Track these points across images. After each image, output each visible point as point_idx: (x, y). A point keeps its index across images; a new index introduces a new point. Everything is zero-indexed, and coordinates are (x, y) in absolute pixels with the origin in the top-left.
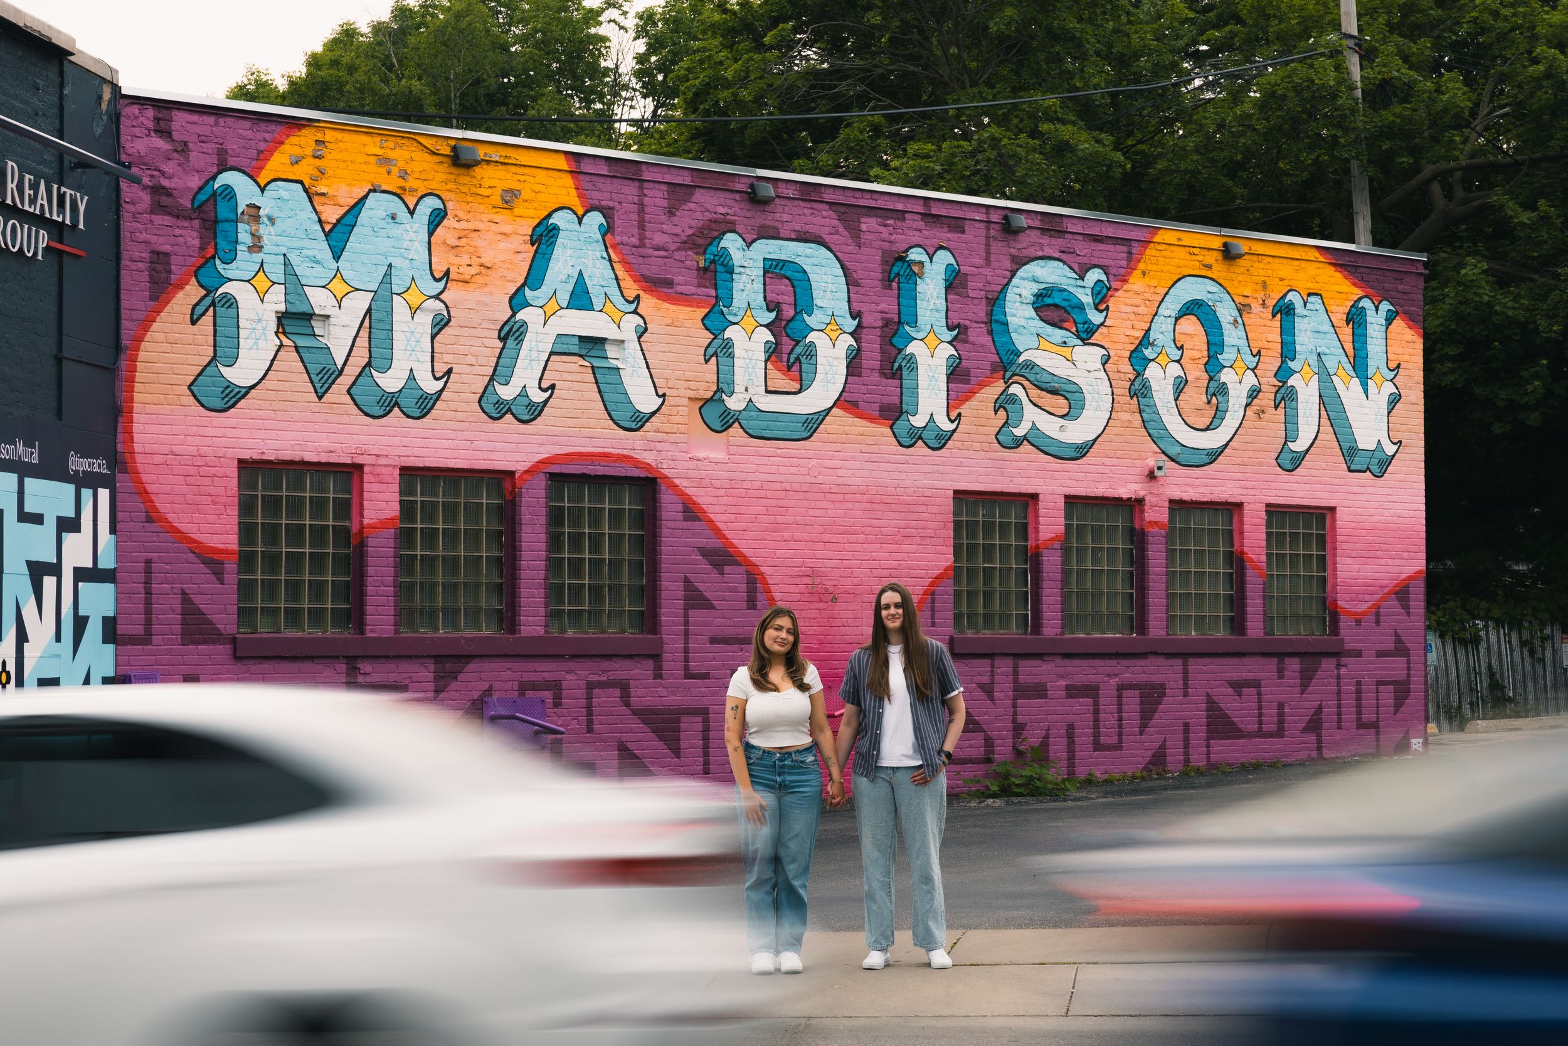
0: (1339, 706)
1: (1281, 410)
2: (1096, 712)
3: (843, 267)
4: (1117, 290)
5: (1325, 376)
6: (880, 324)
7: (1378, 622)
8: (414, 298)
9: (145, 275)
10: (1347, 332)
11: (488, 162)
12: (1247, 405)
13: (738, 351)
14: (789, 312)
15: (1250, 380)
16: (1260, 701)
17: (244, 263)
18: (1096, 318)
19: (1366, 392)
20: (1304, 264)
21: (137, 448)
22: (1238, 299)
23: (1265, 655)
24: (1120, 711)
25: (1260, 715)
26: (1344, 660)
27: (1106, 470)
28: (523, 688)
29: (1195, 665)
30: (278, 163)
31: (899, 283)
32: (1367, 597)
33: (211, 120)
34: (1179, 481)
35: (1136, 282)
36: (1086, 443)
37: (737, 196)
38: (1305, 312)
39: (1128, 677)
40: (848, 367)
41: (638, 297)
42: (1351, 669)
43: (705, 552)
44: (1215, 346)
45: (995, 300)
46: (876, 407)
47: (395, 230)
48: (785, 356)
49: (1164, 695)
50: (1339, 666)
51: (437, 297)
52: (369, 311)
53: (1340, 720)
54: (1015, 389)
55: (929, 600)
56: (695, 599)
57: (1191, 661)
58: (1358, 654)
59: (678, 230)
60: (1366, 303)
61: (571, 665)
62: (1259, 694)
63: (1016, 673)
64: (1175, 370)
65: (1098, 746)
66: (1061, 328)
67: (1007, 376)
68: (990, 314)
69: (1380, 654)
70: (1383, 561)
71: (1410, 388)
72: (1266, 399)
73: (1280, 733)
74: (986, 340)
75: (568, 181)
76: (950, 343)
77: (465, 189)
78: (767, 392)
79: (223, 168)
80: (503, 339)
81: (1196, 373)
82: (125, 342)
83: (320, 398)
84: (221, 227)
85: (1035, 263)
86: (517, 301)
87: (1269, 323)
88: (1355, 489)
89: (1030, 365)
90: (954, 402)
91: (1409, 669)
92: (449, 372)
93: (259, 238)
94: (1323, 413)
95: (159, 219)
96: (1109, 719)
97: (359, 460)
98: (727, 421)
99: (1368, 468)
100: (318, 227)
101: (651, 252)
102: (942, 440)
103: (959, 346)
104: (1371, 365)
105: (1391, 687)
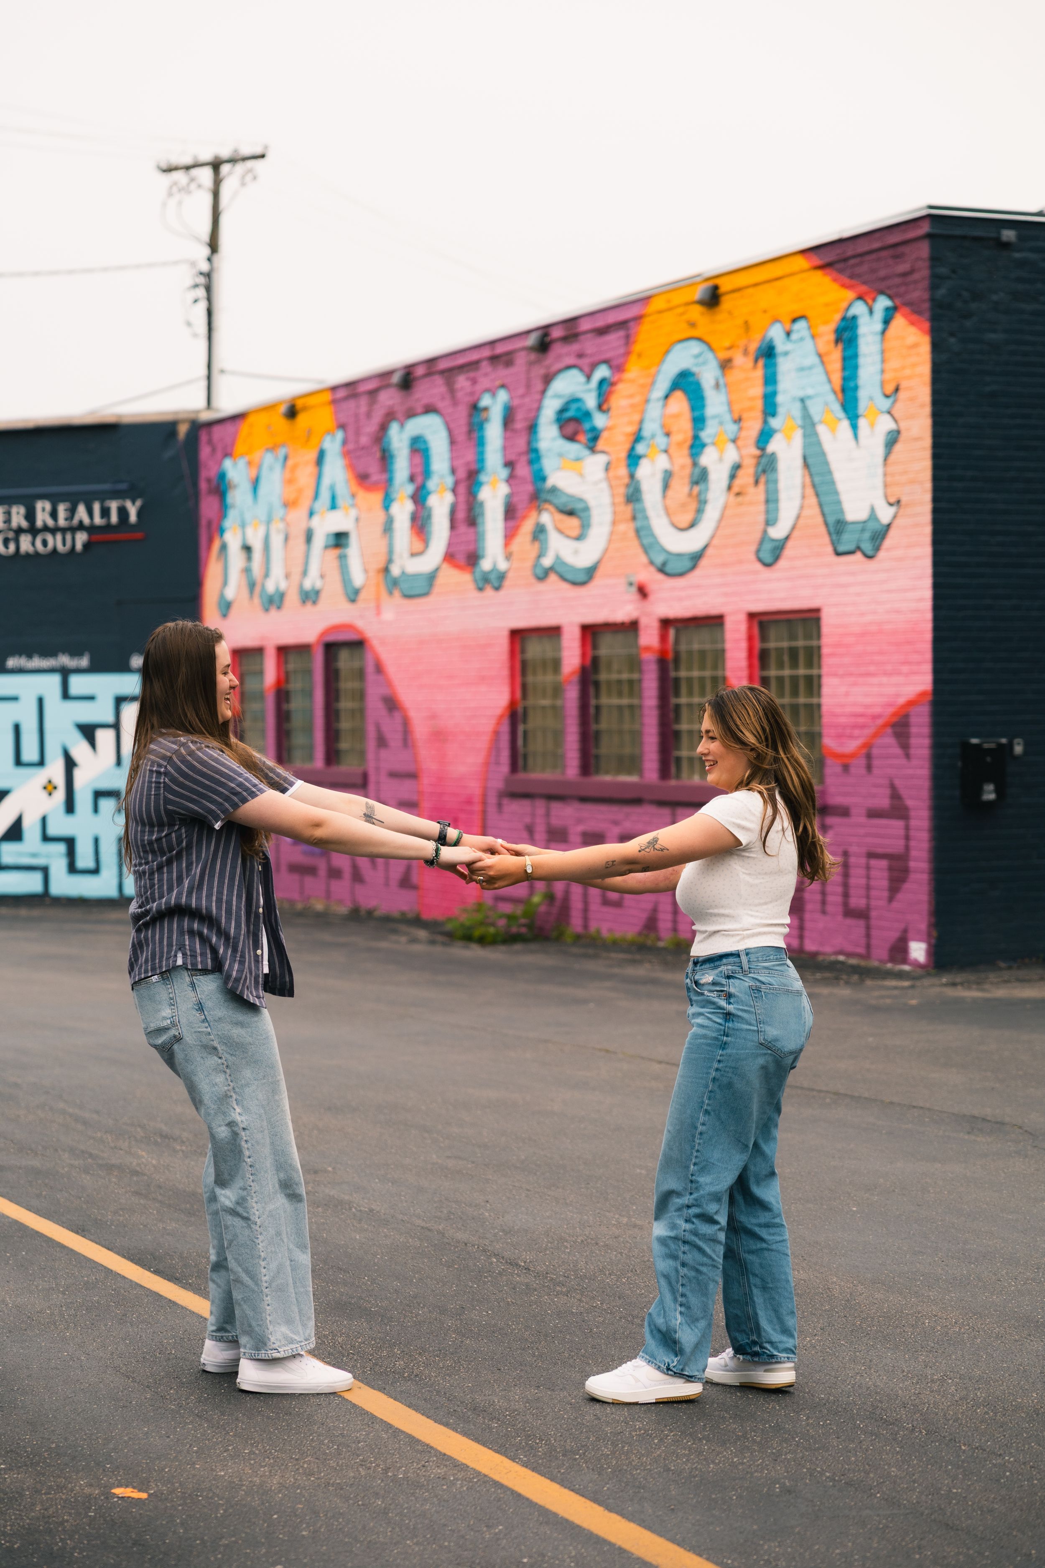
1: (762, 486)
3: (447, 429)
4: (616, 384)
5: (809, 426)
6: (466, 475)
7: (869, 767)
8: (278, 523)
10: (838, 358)
12: (729, 489)
13: (396, 525)
14: (419, 481)
15: (732, 455)
17: (230, 518)
18: (600, 420)
19: (856, 436)
20: (786, 281)
22: (721, 355)
26: (830, 820)
27: (607, 591)
31: (476, 432)
32: (856, 732)
33: (222, 427)
34: (666, 595)
35: (633, 371)
36: (595, 564)
37: (397, 388)
38: (789, 347)
39: (627, 826)
40: (450, 521)
41: (356, 493)
43: (384, 700)
44: (699, 421)
45: (531, 428)
46: (464, 555)
47: (272, 476)
48: (419, 522)
51: (284, 519)
52: (266, 538)
53: (824, 902)
54: (545, 517)
55: (495, 741)
56: (381, 740)
57: (679, 810)
58: (844, 812)
59: (371, 430)
60: (859, 308)
63: (548, 815)
64: (663, 461)
65: (606, 901)
66: (576, 441)
67: (539, 506)
68: (529, 443)
69: (873, 814)
70: (875, 680)
71: (913, 417)
72: (745, 477)
74: (526, 471)
75: (331, 410)
76: (507, 481)
78: (411, 556)
80: (308, 543)
81: (683, 459)
82: (201, 579)
83: (252, 600)
84: (223, 497)
85: (559, 376)
86: (312, 513)
87: (753, 373)
88: (840, 580)
89: (554, 490)
90: (508, 540)
91: (907, 838)
93: (233, 499)
94: (809, 480)
95: (209, 498)
97: (263, 644)
98: (393, 587)
99: (858, 547)
101: (361, 453)
102: (502, 580)
103: (510, 483)
104: (863, 395)
105: (884, 863)
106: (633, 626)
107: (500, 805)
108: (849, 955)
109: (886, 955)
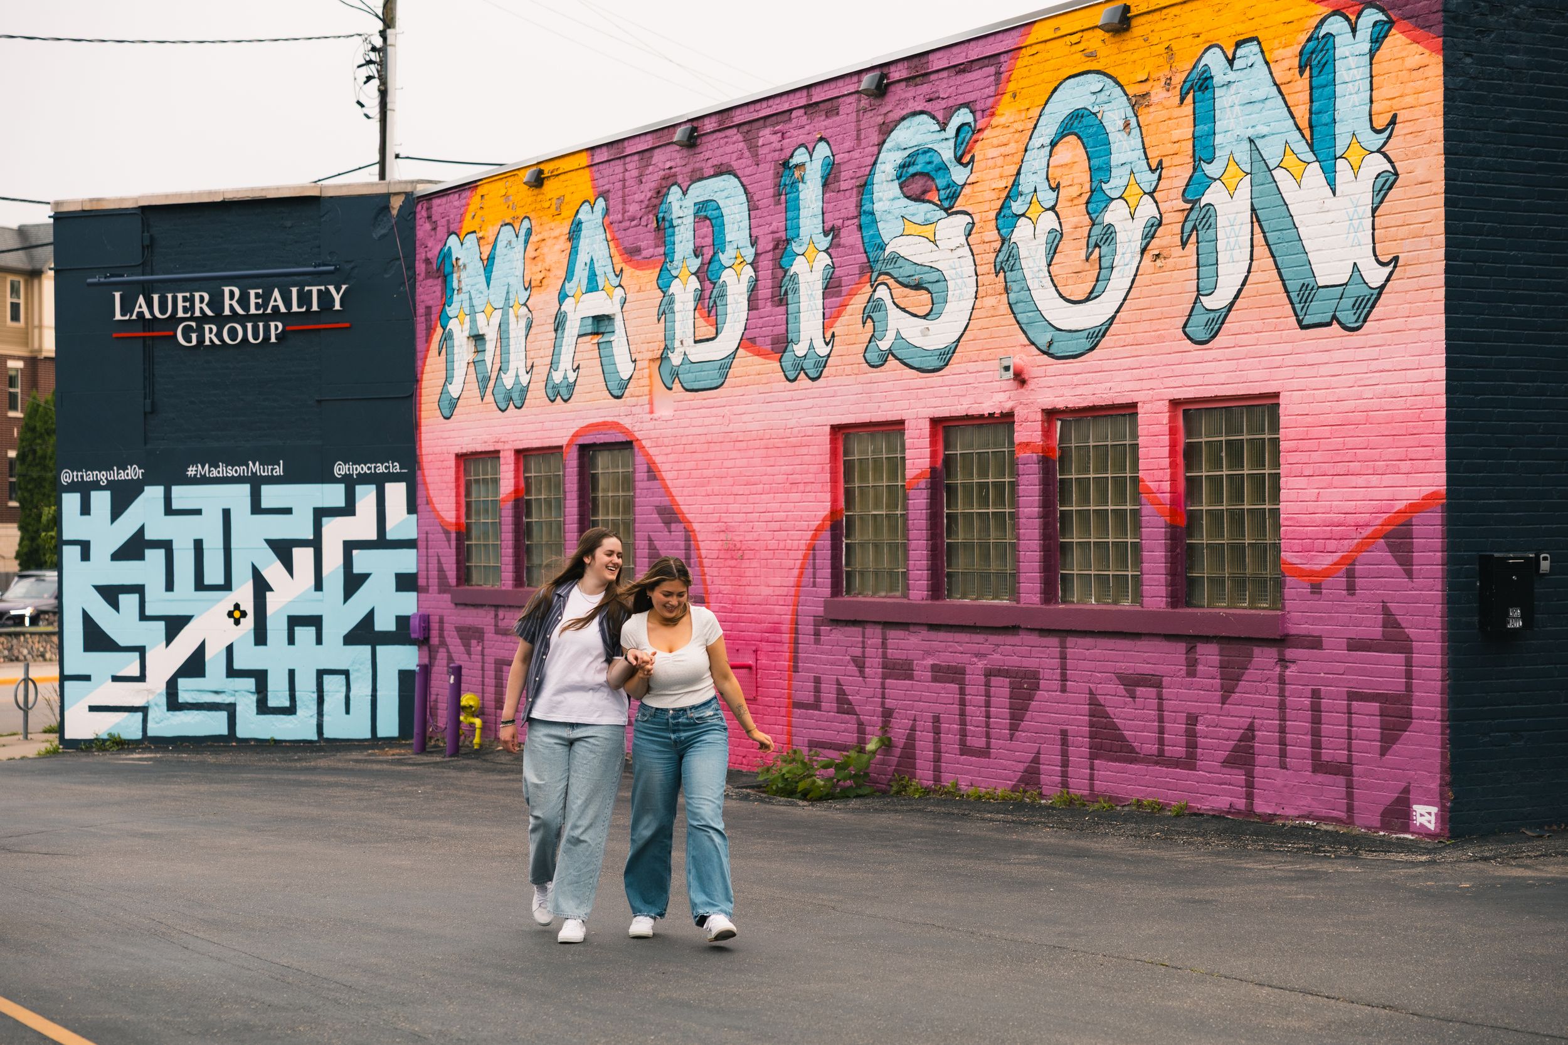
0: (1282, 730)
1: (1191, 247)
2: (963, 703)
3: (746, 192)
4: (982, 130)
5: (1261, 172)
6: (771, 246)
7: (1351, 588)
8: (516, 308)
9: (424, 326)
10: (1300, 88)
11: (549, 178)
12: (1143, 251)
13: (676, 306)
14: (708, 254)
15: (1147, 210)
16: (1160, 709)
17: (456, 303)
18: (959, 174)
19: (1331, 182)
21: (423, 451)
22: (1131, 90)
23: (1169, 637)
24: (988, 705)
25: (1161, 731)
26: (1290, 653)
27: (970, 378)
29: (1077, 647)
30: (468, 220)
31: (786, 194)
32: (1332, 545)
33: (445, 200)
34: (1051, 381)
35: (1007, 113)
36: (951, 346)
37: (678, 147)
38: (1232, 76)
39: (997, 659)
40: (749, 301)
41: (622, 270)
42: (1302, 668)
43: (660, 511)
44: (1099, 171)
45: (862, 187)
46: (768, 340)
47: (511, 254)
48: (707, 302)
49: (1037, 687)
50: (1283, 661)
51: (527, 304)
52: (501, 325)
53: (1283, 754)
54: (882, 292)
55: (811, 557)
57: (1071, 641)
58: (1315, 643)
59: (642, 196)
60: (1336, 25)
62: (1160, 698)
63: (884, 645)
64: (1048, 221)
65: (965, 750)
66: (924, 201)
67: (873, 279)
68: (860, 205)
69: (1355, 645)
70: (1361, 481)
71: (1417, 155)
72: (1168, 236)
73: (1189, 762)
74: (856, 238)
75: (588, 175)
76: (826, 251)
77: (538, 206)
78: (696, 342)
79: (448, 234)
80: (557, 330)
81: (1075, 218)
82: (418, 376)
83: (484, 400)
84: (447, 279)
85: (905, 123)
86: (562, 295)
87: (1177, 112)
88: (1308, 358)
89: (895, 258)
90: (829, 320)
91: (1409, 675)
92: (533, 366)
93: (461, 282)
94: (1259, 236)
95: (428, 282)
96: (975, 713)
98: (671, 378)
99: (1334, 317)
100: (481, 264)
101: (628, 223)
102: (819, 368)
103: (833, 252)
104: (1342, 132)
105: (1375, 706)
106: (1006, 419)
107: (817, 634)
108: (1320, 819)
109: (1376, 821)
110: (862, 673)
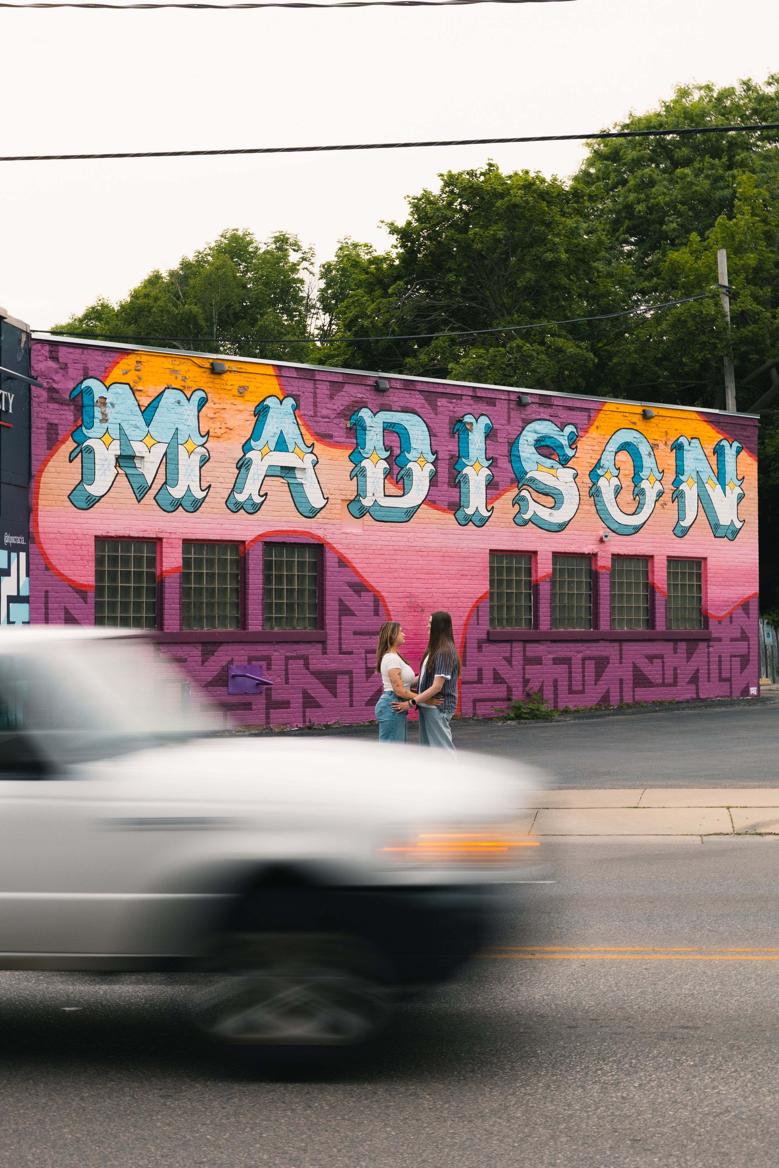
0: (709, 669)
1: (676, 503)
2: (570, 672)
3: (427, 426)
4: (582, 437)
5: (701, 484)
6: (448, 457)
7: (731, 622)
8: (190, 446)
9: (44, 437)
10: (714, 459)
11: (231, 371)
12: (656, 501)
13: (368, 474)
14: (397, 451)
15: (658, 487)
16: (663, 666)
17: (98, 429)
18: (570, 453)
19: (725, 493)
20: (689, 421)
21: (41, 530)
22: (651, 441)
23: (666, 640)
24: (583, 672)
25: (664, 674)
26: (711, 643)
27: (576, 537)
28: (250, 660)
29: (626, 646)
30: (116, 374)
31: (459, 435)
32: (725, 608)
33: (79, 351)
34: (617, 543)
35: (593, 433)
36: (564, 523)
37: (368, 388)
38: (690, 448)
39: (588, 653)
40: (430, 481)
41: (313, 444)
42: (716, 648)
43: (351, 585)
44: (638, 468)
45: (513, 443)
46: (446, 503)
47: (180, 409)
48: (395, 476)
49: (608, 663)
50: (708, 646)
51: (202, 446)
52: (165, 454)
53: (709, 677)
54: (524, 493)
55: (476, 611)
56: (345, 611)
57: (624, 644)
58: (719, 640)
59: (335, 407)
60: (725, 443)
61: (277, 647)
62: (663, 662)
63: (524, 651)
64: (615, 481)
65: (571, 691)
66: (550, 458)
67: (520, 486)
68: (510, 451)
69: (732, 640)
70: (734, 588)
71: (750, 490)
72: (667, 497)
73: (675, 684)
74: (508, 466)
75: (275, 381)
76: (487, 467)
77: (218, 386)
78: (385, 496)
79: (87, 377)
80: (239, 468)
81: (628, 483)
82: (34, 473)
83: (139, 502)
84: (85, 409)
85: (536, 422)
86: (246, 447)
87: (669, 455)
88: (718, 547)
89: (533, 480)
90: (490, 500)
91: (749, 648)
92: (209, 487)
93: (106, 415)
94: (700, 504)
95: (52, 406)
96: (577, 676)
97: (160, 535)
98: (363, 512)
99: (726, 535)
100: (138, 408)
101: (320, 419)
102: (483, 522)
103: (492, 469)
104: (728, 477)
105: (739, 658)
106: (592, 557)
108: (722, 697)
109: (739, 694)
110: (510, 664)
